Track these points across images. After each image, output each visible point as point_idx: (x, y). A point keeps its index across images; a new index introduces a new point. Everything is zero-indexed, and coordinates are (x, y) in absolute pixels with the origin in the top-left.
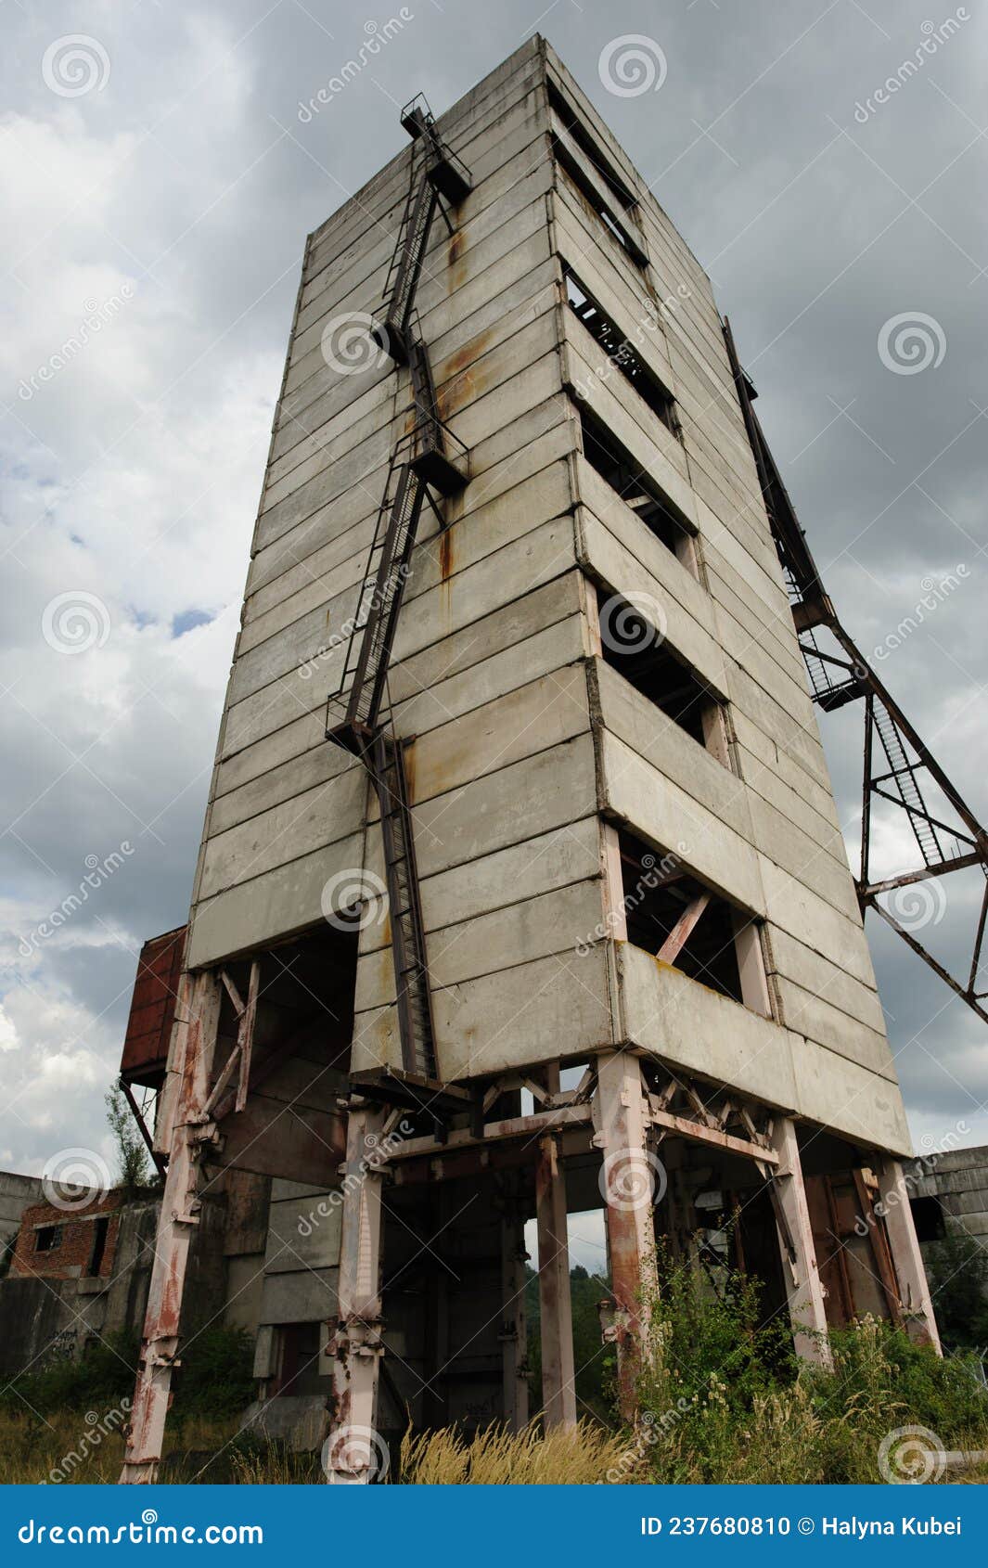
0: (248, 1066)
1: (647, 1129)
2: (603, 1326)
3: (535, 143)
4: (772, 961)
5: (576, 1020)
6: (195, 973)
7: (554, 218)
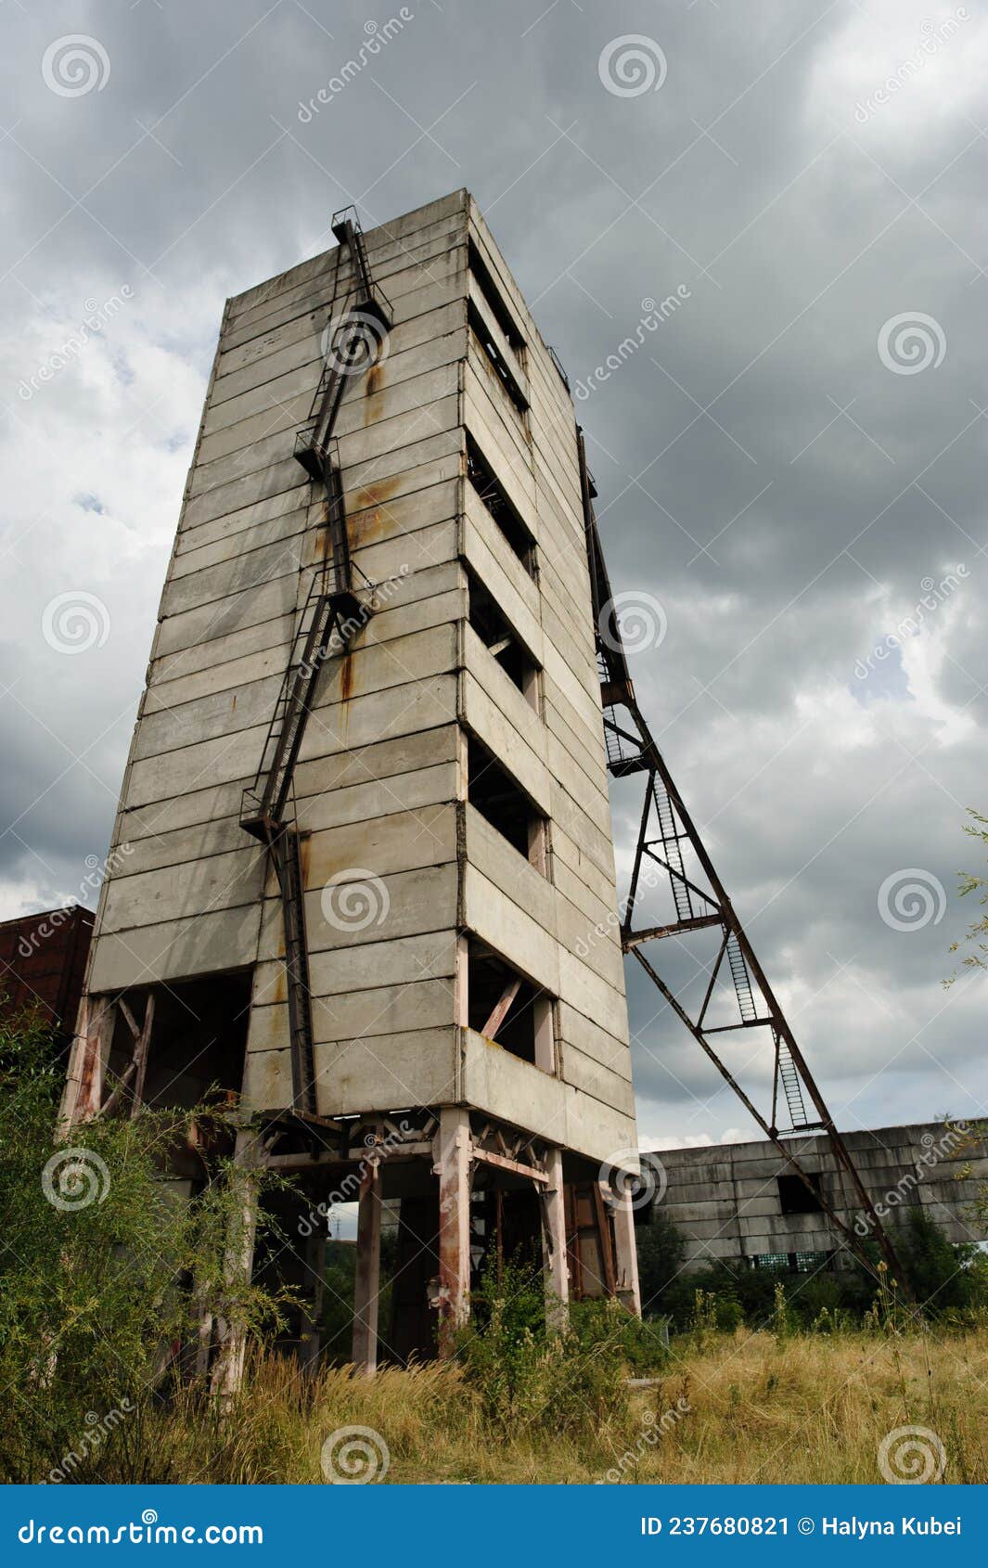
0: (143, 1081)
1: (470, 1162)
2: (429, 1297)
3: (454, 304)
4: (559, 1030)
5: (429, 1082)
6: (95, 997)
7: (464, 389)
